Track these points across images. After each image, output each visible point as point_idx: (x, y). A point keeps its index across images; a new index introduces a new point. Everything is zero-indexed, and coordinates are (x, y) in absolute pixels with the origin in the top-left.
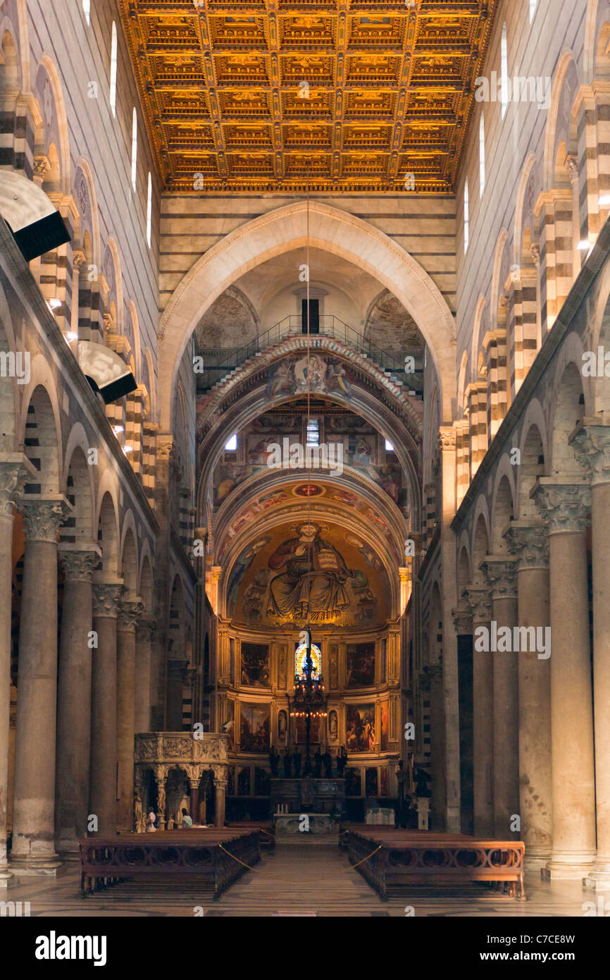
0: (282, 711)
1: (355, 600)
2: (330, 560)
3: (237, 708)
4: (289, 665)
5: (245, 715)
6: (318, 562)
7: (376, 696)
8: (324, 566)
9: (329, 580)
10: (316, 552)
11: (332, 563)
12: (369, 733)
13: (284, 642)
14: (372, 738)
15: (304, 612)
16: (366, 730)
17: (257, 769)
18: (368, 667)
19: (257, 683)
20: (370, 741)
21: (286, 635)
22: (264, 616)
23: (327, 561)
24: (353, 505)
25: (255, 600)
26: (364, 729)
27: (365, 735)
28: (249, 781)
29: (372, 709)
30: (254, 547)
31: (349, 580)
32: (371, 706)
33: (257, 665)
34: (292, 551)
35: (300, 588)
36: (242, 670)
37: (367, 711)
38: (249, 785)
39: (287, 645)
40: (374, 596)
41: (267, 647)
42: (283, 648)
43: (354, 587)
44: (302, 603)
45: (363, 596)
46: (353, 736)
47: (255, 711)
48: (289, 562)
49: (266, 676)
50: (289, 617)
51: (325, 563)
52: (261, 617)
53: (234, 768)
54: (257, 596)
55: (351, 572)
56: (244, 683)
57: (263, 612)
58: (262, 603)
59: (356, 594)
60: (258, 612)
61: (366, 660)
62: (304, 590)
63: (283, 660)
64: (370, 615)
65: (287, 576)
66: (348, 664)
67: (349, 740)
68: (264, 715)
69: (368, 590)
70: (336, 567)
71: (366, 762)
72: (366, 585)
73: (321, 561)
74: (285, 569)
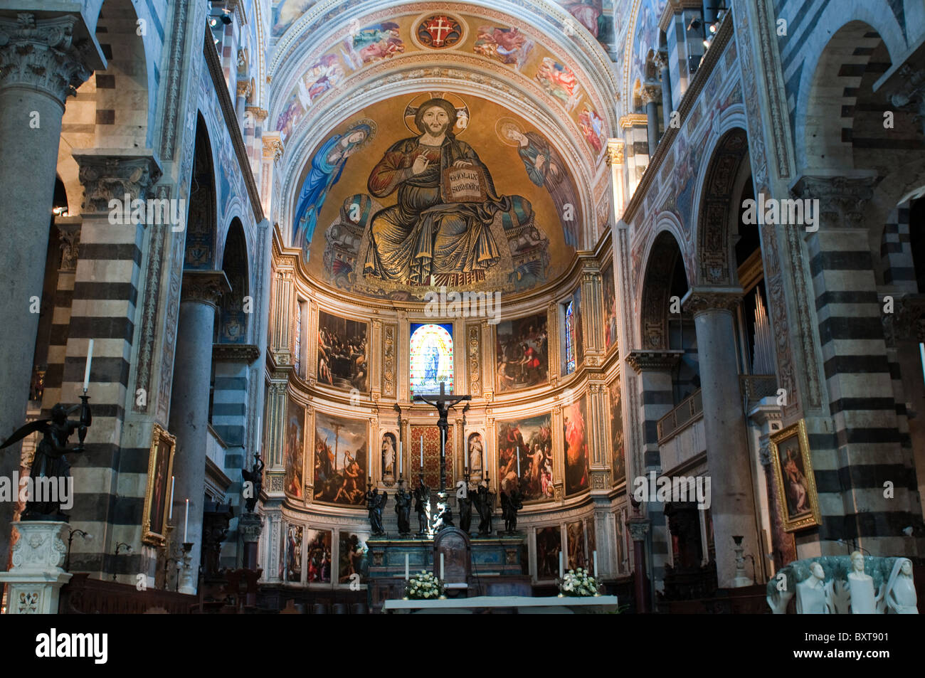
0: (387, 434)
1: (508, 250)
2: (469, 181)
3: (310, 421)
4: (400, 358)
5: (323, 436)
6: (448, 187)
7: (552, 399)
8: (458, 194)
9: (466, 219)
10: (445, 167)
11: (471, 187)
12: (541, 465)
13: (392, 321)
14: (547, 474)
15: (425, 275)
16: (536, 461)
17: (344, 535)
18: (534, 354)
19: (346, 384)
20: (544, 479)
21: (395, 309)
22: (359, 277)
23: (463, 184)
24: (513, 62)
25: (345, 247)
26: (531, 460)
27: (534, 470)
28: (328, 557)
29: (546, 424)
30: (345, 142)
31: (499, 216)
32: (545, 417)
33: (347, 354)
34: (408, 164)
35: (419, 234)
36: (321, 356)
37: (536, 429)
38: (328, 564)
39: (396, 326)
40: (542, 237)
41: (363, 326)
42: (390, 331)
43: (507, 226)
44: (422, 259)
45: (522, 241)
46: (511, 475)
47: (341, 431)
48: (403, 185)
49: (361, 374)
50: (399, 282)
51: (460, 188)
52: (355, 276)
53: (300, 530)
54: (348, 240)
55: (503, 202)
56: (322, 379)
57: (358, 270)
58: (355, 255)
59: (509, 239)
60: (349, 268)
61: (531, 343)
62: (426, 238)
63: (390, 348)
64: (534, 269)
65: (397, 211)
66: (500, 353)
67: (504, 482)
68: (356, 440)
69: (533, 229)
70: (478, 194)
71: (537, 519)
72: (527, 221)
73: (454, 184)
74: (393, 199)
